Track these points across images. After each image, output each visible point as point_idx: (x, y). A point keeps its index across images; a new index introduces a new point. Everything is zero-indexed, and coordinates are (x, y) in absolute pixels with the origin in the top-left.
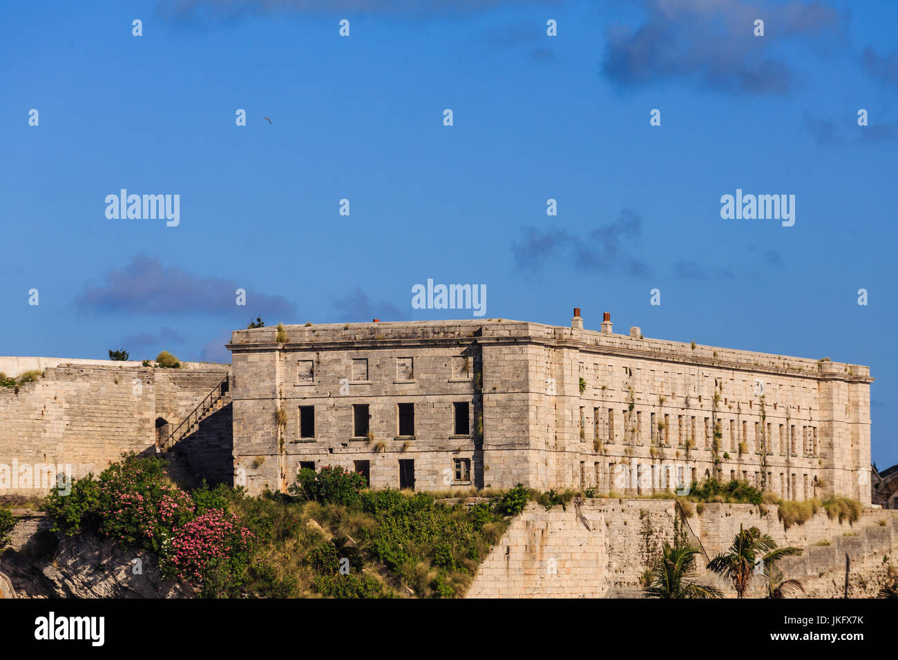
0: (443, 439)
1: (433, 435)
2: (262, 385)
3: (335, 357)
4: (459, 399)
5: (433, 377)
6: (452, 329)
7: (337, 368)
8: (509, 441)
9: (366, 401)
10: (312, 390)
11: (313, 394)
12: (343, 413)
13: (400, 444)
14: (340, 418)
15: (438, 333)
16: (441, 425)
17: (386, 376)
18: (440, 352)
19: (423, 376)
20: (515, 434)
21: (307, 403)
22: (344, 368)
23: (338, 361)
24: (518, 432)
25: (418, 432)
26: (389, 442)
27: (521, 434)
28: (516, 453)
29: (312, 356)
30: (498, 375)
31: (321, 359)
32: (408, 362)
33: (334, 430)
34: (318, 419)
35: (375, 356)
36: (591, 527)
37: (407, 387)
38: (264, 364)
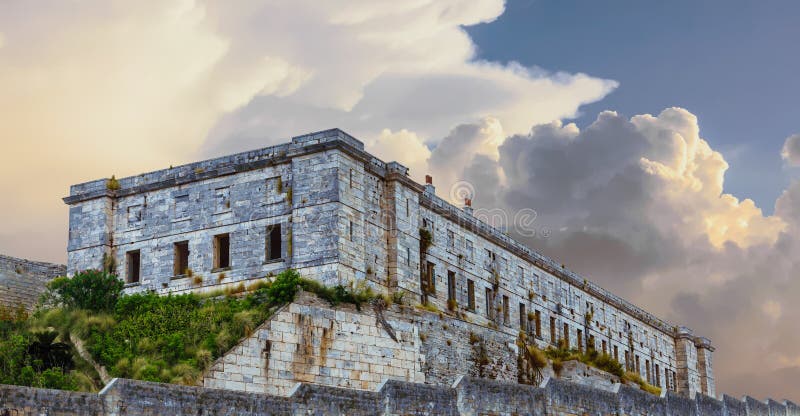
0: (256, 265)
1: (246, 263)
2: (93, 233)
3: (160, 198)
4: (272, 221)
5: (247, 203)
6: (266, 152)
7: (162, 208)
8: (318, 256)
9: (187, 237)
10: (139, 234)
11: (139, 237)
12: (164, 253)
13: (216, 276)
14: (162, 259)
15: (253, 158)
16: (255, 252)
17: (205, 209)
18: (255, 176)
19: (239, 204)
20: (324, 248)
21: (134, 247)
22: (167, 207)
23: (162, 202)
24: (327, 245)
25: (233, 263)
26: (206, 276)
27: (329, 247)
28: (325, 268)
29: (140, 200)
30: (307, 188)
31: (148, 203)
32: (225, 192)
33: (156, 271)
34: (143, 262)
35: (194, 190)
36: (398, 337)
37: (223, 217)
38: (95, 213)
